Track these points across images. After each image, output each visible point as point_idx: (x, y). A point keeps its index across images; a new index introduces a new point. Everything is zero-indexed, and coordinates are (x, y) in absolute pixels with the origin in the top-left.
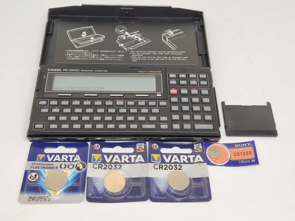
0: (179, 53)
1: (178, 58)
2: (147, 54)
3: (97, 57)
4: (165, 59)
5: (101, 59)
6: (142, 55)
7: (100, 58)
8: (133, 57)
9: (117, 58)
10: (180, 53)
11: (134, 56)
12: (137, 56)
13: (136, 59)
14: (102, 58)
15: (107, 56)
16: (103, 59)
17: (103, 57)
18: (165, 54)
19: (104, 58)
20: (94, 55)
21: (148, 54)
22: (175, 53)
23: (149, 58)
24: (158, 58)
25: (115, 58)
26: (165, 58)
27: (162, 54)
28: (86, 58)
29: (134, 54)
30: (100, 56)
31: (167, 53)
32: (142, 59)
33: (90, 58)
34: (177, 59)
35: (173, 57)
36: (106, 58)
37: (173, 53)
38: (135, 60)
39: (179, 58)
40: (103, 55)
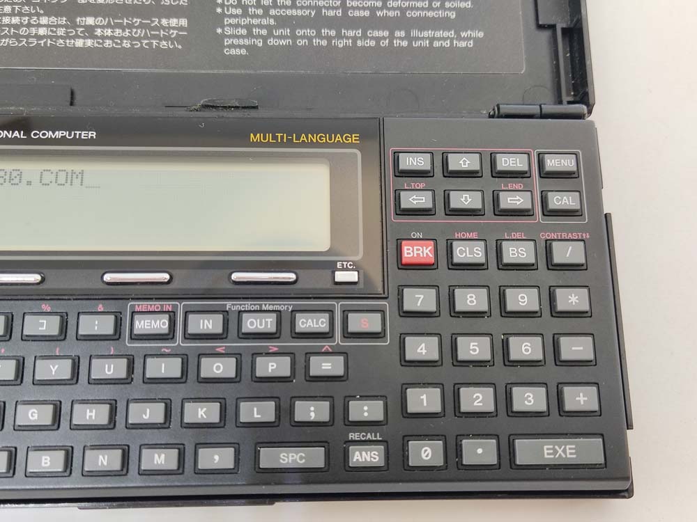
0: (442, 7)
1: (439, 34)
2: (294, 12)
3: (61, 32)
4: (378, 39)
5: (79, 43)
6: (272, 22)
7: (76, 36)
8: (229, 31)
9: (155, 37)
10: (450, 9)
11: (237, 26)
12: (249, 27)
13: (241, 42)
14: (84, 38)
15: (109, 25)
16: (89, 43)
17: (89, 32)
18: (379, 13)
19: (93, 37)
20: (44, 20)
21: (300, 12)
22: (423, 9)
23: (303, 37)
24: (347, 38)
25: (146, 37)
26: (376, 34)
27: (367, 13)
28: (10, 37)
29: (236, 16)
30: (75, 26)
31: (389, 9)
32: (271, 42)
33: (28, 37)
34: (432, 40)
35: (415, 33)
36: (103, 38)
37: (418, 9)
38: (240, 47)
39: (443, 38)
40: (90, 21)
